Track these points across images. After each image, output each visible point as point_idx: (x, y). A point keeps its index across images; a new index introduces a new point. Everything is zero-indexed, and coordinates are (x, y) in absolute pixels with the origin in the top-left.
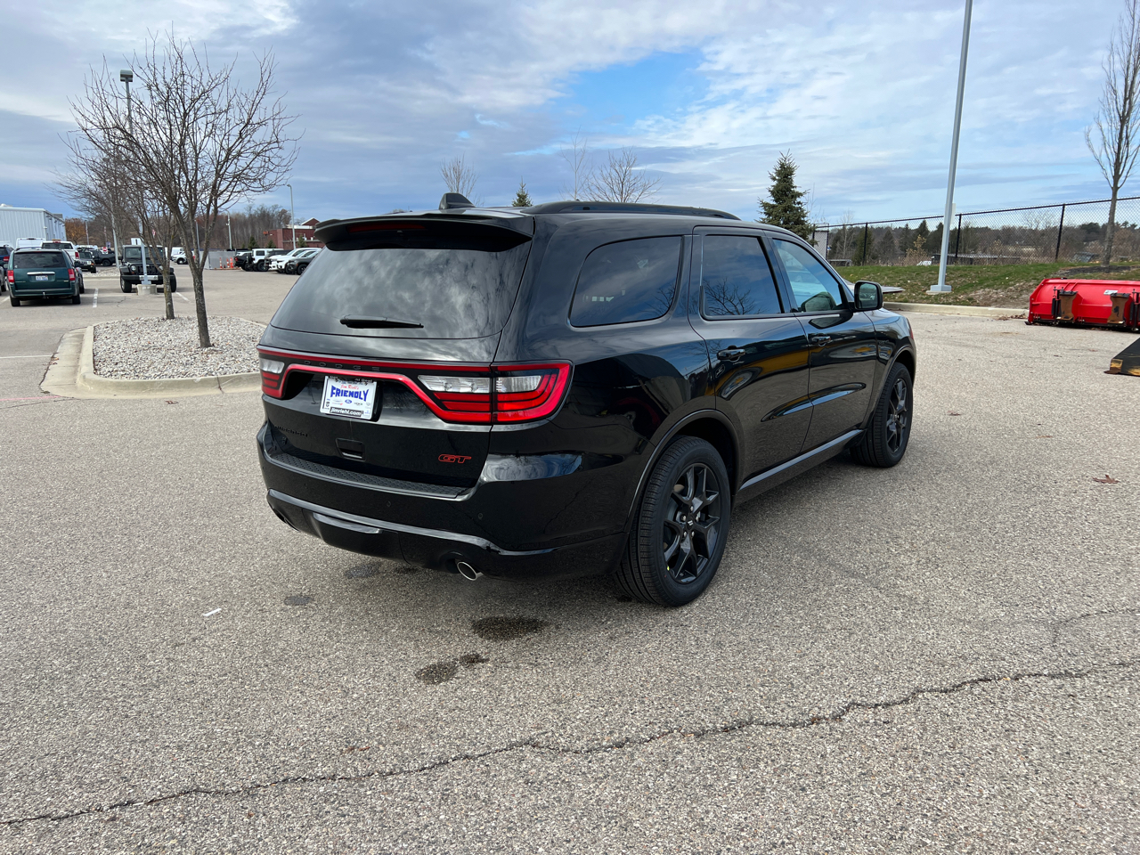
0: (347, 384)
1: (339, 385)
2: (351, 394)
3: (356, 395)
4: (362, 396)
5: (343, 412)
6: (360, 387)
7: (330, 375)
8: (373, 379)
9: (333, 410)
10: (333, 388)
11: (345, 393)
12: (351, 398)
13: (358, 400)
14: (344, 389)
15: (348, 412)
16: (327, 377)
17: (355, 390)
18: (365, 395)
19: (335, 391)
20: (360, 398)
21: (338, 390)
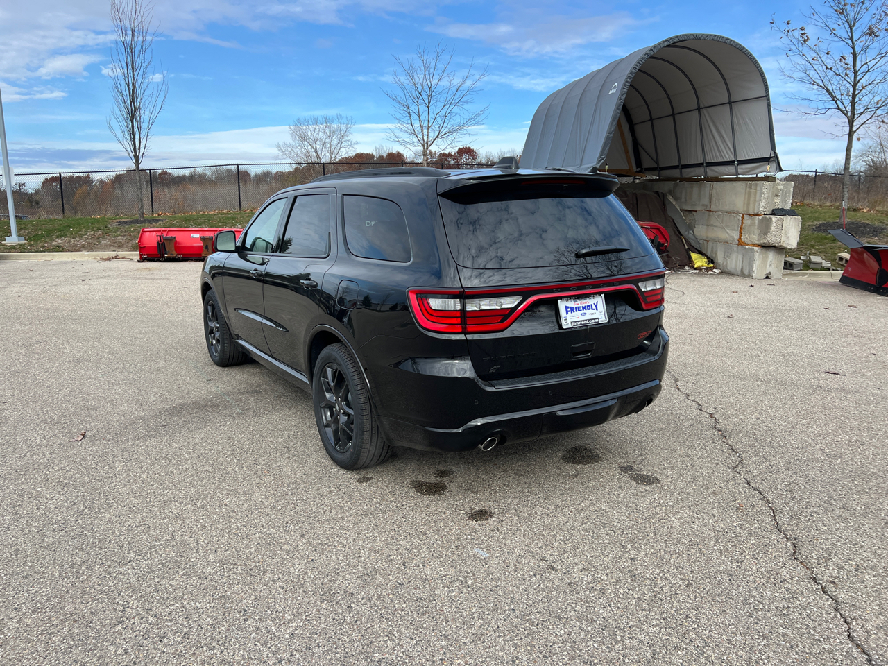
0: (578, 302)
1: (571, 304)
2: (584, 308)
3: (589, 307)
4: (594, 307)
5: (583, 323)
6: (590, 301)
7: (561, 298)
8: (600, 293)
9: (574, 324)
10: (567, 307)
11: (579, 309)
12: (585, 311)
13: (591, 311)
14: (577, 306)
15: (587, 322)
16: (559, 301)
17: (586, 305)
18: (596, 306)
19: (569, 309)
20: (593, 309)
21: (571, 308)
